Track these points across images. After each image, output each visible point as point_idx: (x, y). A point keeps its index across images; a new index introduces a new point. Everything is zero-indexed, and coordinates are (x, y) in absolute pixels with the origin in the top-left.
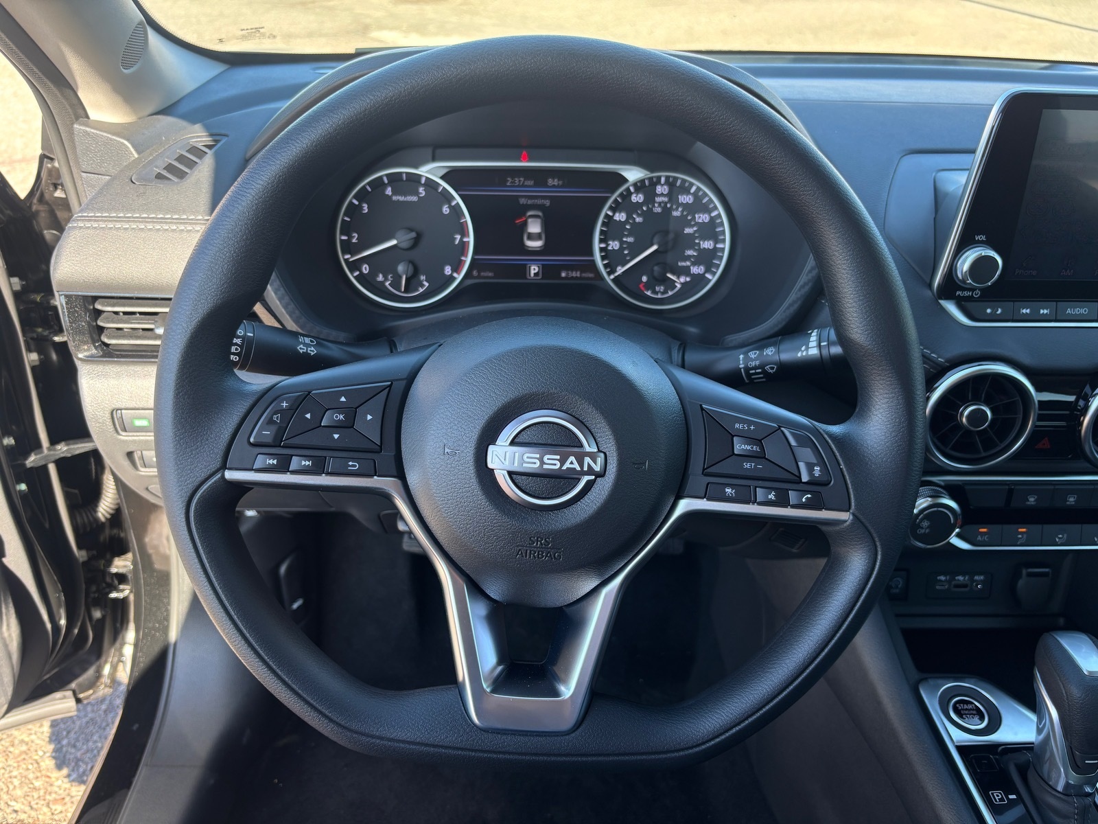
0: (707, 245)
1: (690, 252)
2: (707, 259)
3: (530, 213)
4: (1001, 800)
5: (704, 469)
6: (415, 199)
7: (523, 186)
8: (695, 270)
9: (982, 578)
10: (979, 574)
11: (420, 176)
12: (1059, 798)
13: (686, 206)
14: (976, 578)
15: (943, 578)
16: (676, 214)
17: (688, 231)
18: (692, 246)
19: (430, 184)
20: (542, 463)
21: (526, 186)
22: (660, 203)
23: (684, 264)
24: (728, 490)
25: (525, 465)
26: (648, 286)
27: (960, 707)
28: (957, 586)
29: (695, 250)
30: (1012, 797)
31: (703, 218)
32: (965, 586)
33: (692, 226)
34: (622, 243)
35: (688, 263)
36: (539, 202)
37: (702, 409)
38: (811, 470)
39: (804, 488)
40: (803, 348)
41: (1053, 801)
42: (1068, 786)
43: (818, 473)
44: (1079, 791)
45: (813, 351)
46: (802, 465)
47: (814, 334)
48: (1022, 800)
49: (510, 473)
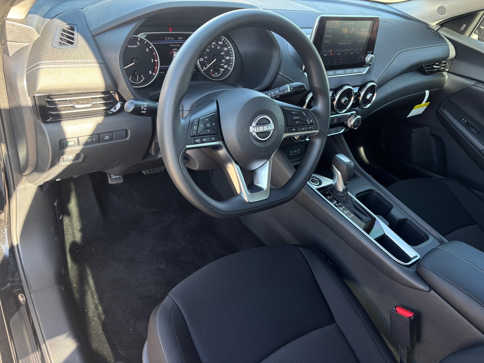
0: (228, 58)
1: (223, 61)
2: (228, 62)
3: (174, 50)
4: (330, 198)
5: (287, 125)
6: (136, 46)
7: (171, 40)
8: (226, 66)
9: (299, 150)
10: (299, 149)
11: (138, 38)
12: (342, 193)
13: (221, 45)
14: (298, 150)
15: (291, 152)
16: (218, 48)
17: (222, 53)
18: (224, 59)
19: (142, 41)
20: (264, 129)
21: (172, 40)
22: (213, 45)
23: (222, 65)
24: (293, 129)
25: (260, 130)
26: (213, 73)
27: (312, 180)
28: (294, 153)
29: (225, 60)
30: (331, 197)
31: (226, 49)
32: (296, 153)
33: (223, 52)
34: (204, 59)
35: (223, 64)
36: (176, 45)
37: (284, 109)
38: (310, 121)
39: (309, 125)
40: (286, 90)
41: (340, 195)
42: (343, 190)
43: (311, 121)
44: (346, 190)
45: (289, 91)
46: (308, 120)
47: (288, 86)
48: (333, 197)
49: (256, 133)
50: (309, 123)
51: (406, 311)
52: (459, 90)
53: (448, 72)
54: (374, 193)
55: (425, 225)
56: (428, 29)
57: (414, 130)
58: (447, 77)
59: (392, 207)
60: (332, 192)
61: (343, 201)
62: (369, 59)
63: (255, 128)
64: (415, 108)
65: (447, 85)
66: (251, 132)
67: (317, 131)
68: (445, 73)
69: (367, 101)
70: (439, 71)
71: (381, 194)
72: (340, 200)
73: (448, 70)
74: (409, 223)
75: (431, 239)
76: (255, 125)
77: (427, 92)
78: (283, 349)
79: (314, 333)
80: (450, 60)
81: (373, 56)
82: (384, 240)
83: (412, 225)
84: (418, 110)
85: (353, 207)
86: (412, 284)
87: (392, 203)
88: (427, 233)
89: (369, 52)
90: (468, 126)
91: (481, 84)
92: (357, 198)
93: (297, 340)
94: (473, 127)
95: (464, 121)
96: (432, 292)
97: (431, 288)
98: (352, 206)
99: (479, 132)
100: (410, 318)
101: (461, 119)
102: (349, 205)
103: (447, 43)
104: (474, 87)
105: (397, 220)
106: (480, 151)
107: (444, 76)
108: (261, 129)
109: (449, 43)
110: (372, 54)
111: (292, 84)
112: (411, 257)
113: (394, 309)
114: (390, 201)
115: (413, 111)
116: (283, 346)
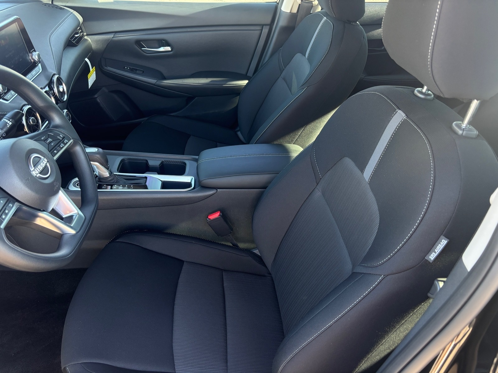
4: (105, 187)
12: (110, 177)
20: (42, 166)
24: (55, 152)
25: (40, 169)
38: (60, 137)
39: (63, 140)
40: (8, 124)
41: (110, 179)
42: (109, 174)
43: (62, 136)
44: (111, 173)
45: (11, 123)
46: (58, 137)
47: (5, 120)
48: (106, 185)
49: (40, 173)
50: (61, 139)
51: (215, 214)
52: (105, 46)
53: (87, 35)
54: (126, 160)
55: (177, 156)
56: (45, 5)
57: (96, 96)
58: (89, 40)
59: (147, 161)
60: (101, 182)
61: (115, 182)
62: (37, 57)
63: (36, 170)
64: (88, 78)
65: (94, 46)
66: (35, 176)
67: (72, 141)
68: (86, 37)
69: (62, 94)
70: (81, 38)
71: (131, 157)
72: (113, 182)
73: (86, 34)
74: (166, 163)
75: (187, 162)
76: (33, 168)
77: (87, 60)
78: (176, 307)
79: (181, 280)
80: (81, 24)
81: (37, 53)
82: (165, 185)
83: (169, 163)
84: (92, 78)
85: (126, 181)
86: (206, 196)
87: (144, 158)
88: (182, 161)
89: (31, 51)
90: (132, 71)
91: (118, 34)
92: (120, 172)
93: (177, 293)
94: (136, 70)
95: (127, 68)
96: (218, 190)
97: (216, 188)
98: (124, 180)
99: (143, 72)
100: (220, 215)
101: (124, 68)
102: (122, 181)
103: (70, 12)
104: (115, 39)
105: (158, 167)
106: (154, 85)
107: (86, 40)
108: (40, 167)
109: (72, 11)
110: (35, 51)
111: (7, 116)
112: (189, 181)
113: (208, 219)
114: (142, 158)
115: (89, 81)
116: (174, 306)
